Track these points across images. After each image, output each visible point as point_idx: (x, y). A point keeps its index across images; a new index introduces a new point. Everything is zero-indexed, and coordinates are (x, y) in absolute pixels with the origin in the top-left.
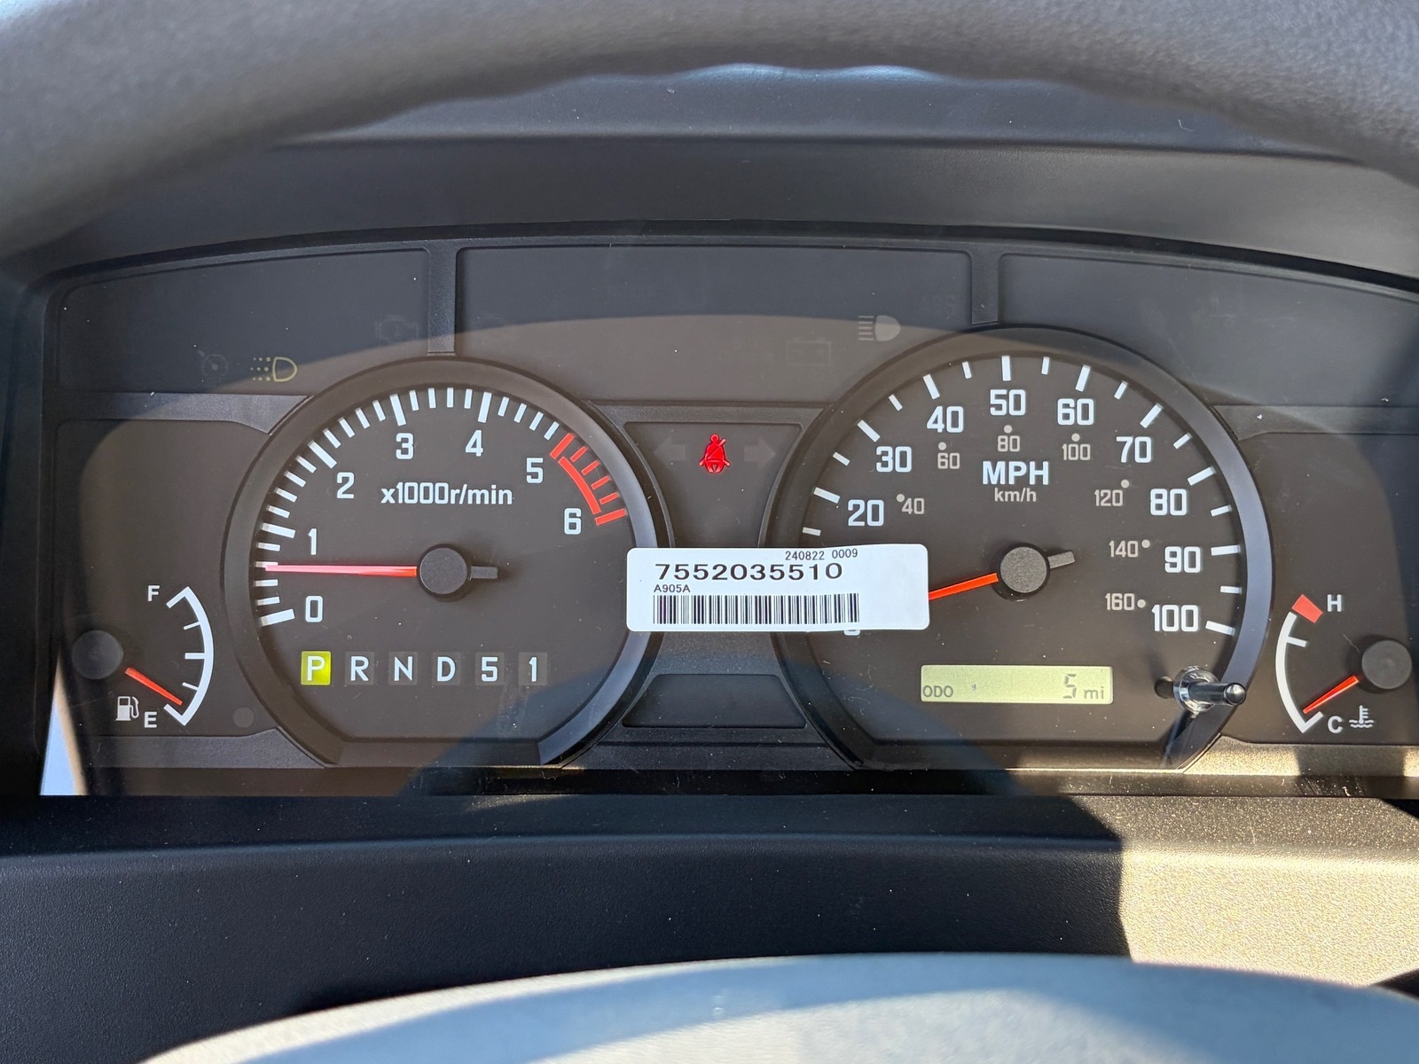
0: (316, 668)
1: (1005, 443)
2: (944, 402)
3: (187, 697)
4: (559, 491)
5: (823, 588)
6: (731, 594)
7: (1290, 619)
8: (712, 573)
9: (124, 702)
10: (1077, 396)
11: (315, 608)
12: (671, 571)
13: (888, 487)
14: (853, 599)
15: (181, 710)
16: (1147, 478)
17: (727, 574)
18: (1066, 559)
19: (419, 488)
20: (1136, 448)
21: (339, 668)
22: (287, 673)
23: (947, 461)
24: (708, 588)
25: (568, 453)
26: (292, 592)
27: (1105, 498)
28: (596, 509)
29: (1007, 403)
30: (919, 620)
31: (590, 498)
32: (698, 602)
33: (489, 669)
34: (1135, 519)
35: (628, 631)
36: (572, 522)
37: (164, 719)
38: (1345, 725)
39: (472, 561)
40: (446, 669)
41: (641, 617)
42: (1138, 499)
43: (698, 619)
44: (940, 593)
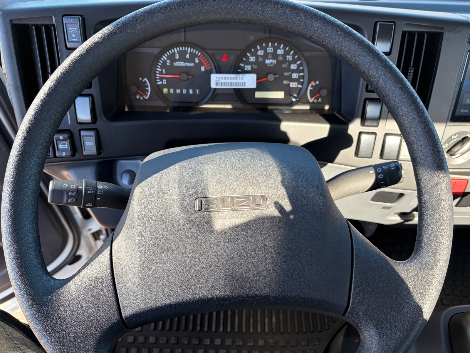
0: (165, 90)
1: (270, 56)
2: (260, 50)
3: (146, 95)
4: (201, 64)
5: (241, 81)
6: (227, 82)
7: (310, 85)
8: (224, 79)
9: (138, 96)
10: (281, 49)
11: (165, 82)
12: (218, 78)
13: (251, 64)
14: (245, 83)
15: (146, 96)
16: (290, 63)
17: (226, 79)
18: (277, 76)
19: (179, 63)
20: (289, 58)
21: (169, 91)
22: (161, 91)
23: (260, 59)
24: (223, 81)
25: (202, 57)
26: (161, 79)
27: (285, 66)
28: (206, 67)
29: (270, 50)
30: (254, 86)
31: (205, 65)
32: (222, 83)
33: (191, 92)
34: (288, 69)
35: (211, 88)
36: (203, 69)
37: (144, 98)
38: (317, 101)
39: (188, 75)
40: (184, 91)
41: (213, 85)
42: (289, 66)
43: (222, 85)
44: (259, 81)
